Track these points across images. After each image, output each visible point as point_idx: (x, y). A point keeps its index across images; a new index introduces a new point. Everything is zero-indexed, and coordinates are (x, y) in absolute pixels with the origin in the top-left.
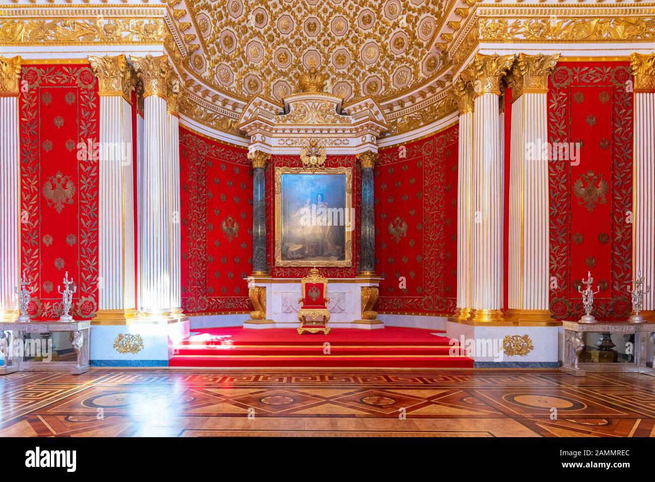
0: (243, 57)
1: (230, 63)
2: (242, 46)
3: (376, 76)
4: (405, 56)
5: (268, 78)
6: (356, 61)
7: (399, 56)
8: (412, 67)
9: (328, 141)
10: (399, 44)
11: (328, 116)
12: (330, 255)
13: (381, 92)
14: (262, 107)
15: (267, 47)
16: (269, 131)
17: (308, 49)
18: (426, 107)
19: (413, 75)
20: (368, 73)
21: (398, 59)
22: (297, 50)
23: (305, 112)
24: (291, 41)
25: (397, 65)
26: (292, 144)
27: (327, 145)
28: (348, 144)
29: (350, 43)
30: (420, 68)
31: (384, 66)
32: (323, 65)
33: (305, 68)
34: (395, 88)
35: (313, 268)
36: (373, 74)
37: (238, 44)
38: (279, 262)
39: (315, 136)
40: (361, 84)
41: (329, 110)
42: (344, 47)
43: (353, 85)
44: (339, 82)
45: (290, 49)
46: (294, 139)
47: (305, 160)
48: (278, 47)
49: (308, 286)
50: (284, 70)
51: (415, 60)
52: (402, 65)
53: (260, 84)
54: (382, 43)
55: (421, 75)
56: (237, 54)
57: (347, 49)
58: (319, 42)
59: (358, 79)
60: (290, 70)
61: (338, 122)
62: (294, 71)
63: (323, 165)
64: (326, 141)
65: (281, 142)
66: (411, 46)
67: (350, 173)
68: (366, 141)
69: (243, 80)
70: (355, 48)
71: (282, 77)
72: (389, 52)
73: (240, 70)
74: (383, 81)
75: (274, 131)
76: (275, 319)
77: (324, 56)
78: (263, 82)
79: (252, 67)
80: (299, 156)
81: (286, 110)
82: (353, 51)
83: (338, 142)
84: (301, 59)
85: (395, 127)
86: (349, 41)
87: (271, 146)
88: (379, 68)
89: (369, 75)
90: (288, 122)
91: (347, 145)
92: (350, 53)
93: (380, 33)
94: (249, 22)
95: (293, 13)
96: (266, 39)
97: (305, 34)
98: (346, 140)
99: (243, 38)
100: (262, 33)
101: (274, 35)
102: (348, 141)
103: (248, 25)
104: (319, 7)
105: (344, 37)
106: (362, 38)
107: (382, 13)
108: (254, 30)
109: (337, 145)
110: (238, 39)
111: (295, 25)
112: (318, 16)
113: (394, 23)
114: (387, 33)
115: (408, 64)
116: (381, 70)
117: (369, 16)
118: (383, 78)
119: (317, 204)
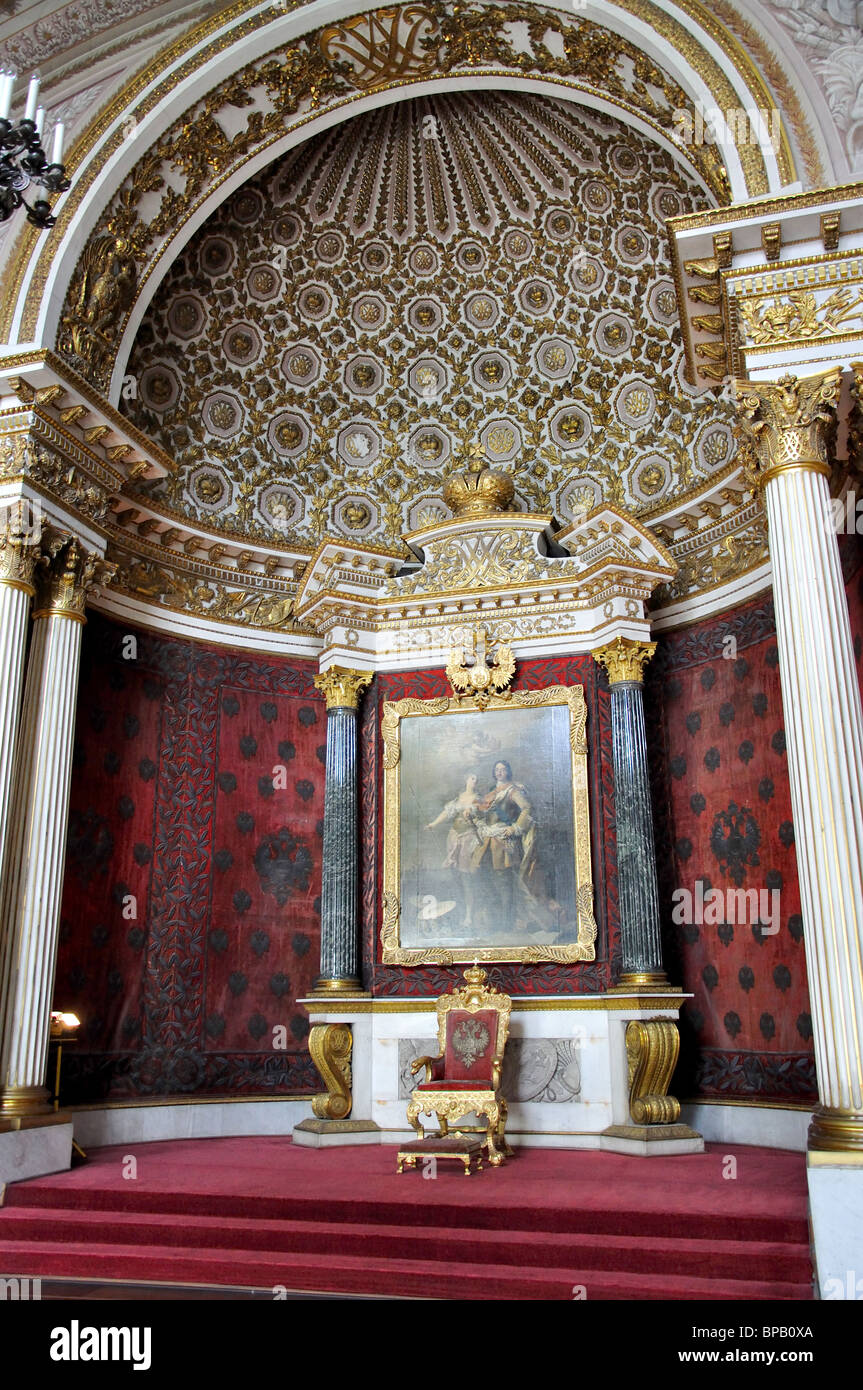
0: (330, 461)
1: (295, 477)
2: (325, 437)
3: (657, 453)
5: (397, 496)
6: (606, 425)
7: (701, 400)
8: (730, 420)
9: (518, 624)
11: (518, 563)
12: (533, 928)
13: (670, 489)
14: (348, 565)
15: (387, 429)
16: (366, 617)
17: (488, 418)
20: (636, 448)
21: (699, 407)
22: (463, 424)
23: (459, 562)
24: (446, 409)
25: (699, 421)
26: (429, 641)
27: (517, 635)
28: (573, 625)
31: (671, 428)
32: (528, 447)
34: (702, 474)
35: (472, 965)
36: (649, 449)
37: (315, 436)
38: (392, 950)
39: (483, 614)
40: (624, 475)
41: (520, 550)
42: (571, 401)
43: (604, 481)
44: (571, 479)
45: (444, 426)
46: (430, 630)
47: (458, 678)
48: (414, 426)
49: (456, 1022)
50: (433, 472)
52: (711, 419)
53: (374, 510)
54: (658, 378)
56: (312, 456)
57: (580, 403)
58: (511, 400)
59: (615, 467)
60: (447, 471)
61: (544, 576)
63: (505, 688)
64: (514, 624)
65: (401, 640)
67: (580, 701)
68: (614, 615)
69: (329, 509)
70: (598, 399)
71: (431, 487)
72: (677, 394)
73: (323, 489)
74: (674, 463)
75: (381, 617)
76: (380, 1118)
77: (529, 427)
78: (382, 506)
79: (355, 478)
80: (443, 668)
82: (594, 406)
83: (545, 624)
84: (474, 441)
85: (709, 569)
86: (583, 386)
87: (373, 652)
88: (659, 435)
89: (641, 453)
90: (419, 590)
91: (570, 630)
92: (590, 410)
93: (649, 358)
94: (337, 388)
95: (442, 353)
96: (384, 415)
97: (476, 389)
98: (567, 617)
99: (326, 422)
100: (373, 404)
101: (404, 402)
102: (572, 618)
103: (335, 395)
104: (501, 328)
105: (570, 379)
106: (611, 374)
107: (645, 314)
108: (351, 400)
109: (544, 633)
110: (313, 426)
111: (452, 374)
112: (501, 347)
113: (675, 330)
114: (664, 354)
115: (722, 416)
116: (666, 437)
117: (617, 326)
118: (671, 455)
119: (493, 788)
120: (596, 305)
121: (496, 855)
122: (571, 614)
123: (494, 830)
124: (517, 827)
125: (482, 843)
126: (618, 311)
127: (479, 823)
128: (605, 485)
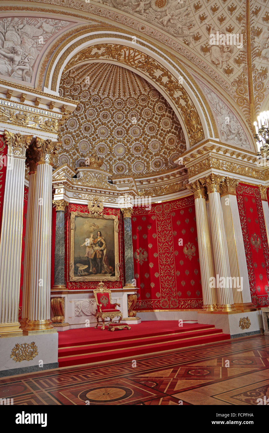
3: (123, 163)
4: (141, 156)
6: (111, 152)
8: (145, 163)
9: (104, 198)
10: (137, 149)
11: (103, 183)
12: (106, 273)
13: (125, 173)
14: (66, 172)
16: (68, 187)
17: (83, 140)
18: (156, 187)
19: (146, 168)
20: (118, 161)
21: (136, 157)
22: (77, 139)
23: (90, 179)
24: (74, 134)
25: (136, 160)
26: (82, 197)
27: (103, 201)
29: (108, 143)
30: (151, 165)
31: (128, 159)
32: (90, 150)
33: (80, 150)
34: (135, 172)
35: (100, 282)
36: (121, 162)
39: (97, 194)
40: (113, 165)
41: (104, 180)
42: (104, 143)
43: (108, 165)
45: (72, 138)
46: (83, 194)
47: (91, 209)
48: (66, 135)
49: (99, 295)
50: (67, 149)
51: (148, 160)
52: (139, 161)
54: (128, 147)
55: (151, 168)
57: (106, 145)
58: (90, 138)
59: (111, 163)
60: (70, 149)
61: (110, 188)
62: (73, 151)
65: (75, 195)
66: (145, 152)
67: (117, 220)
70: (111, 146)
71: (66, 153)
72: (131, 152)
74: (127, 167)
75: (71, 188)
76: (70, 322)
77: (92, 146)
80: (87, 205)
83: (110, 200)
84: (78, 144)
86: (108, 141)
87: (68, 197)
88: (124, 159)
89: (119, 162)
90: (79, 183)
91: (115, 202)
92: (108, 147)
93: (127, 141)
95: (78, 119)
97: (82, 132)
101: (65, 128)
102: (115, 200)
104: (94, 120)
105: (105, 138)
106: (116, 141)
107: (129, 132)
109: (109, 202)
111: (78, 126)
112: (92, 124)
113: (136, 139)
114: (131, 142)
115: (143, 161)
116: (126, 160)
117: (121, 131)
118: (127, 165)
119: (97, 238)
120: (119, 125)
121: (98, 255)
122: (115, 198)
123: (97, 248)
124: (102, 248)
125: (94, 251)
126: (123, 128)
127: (94, 246)
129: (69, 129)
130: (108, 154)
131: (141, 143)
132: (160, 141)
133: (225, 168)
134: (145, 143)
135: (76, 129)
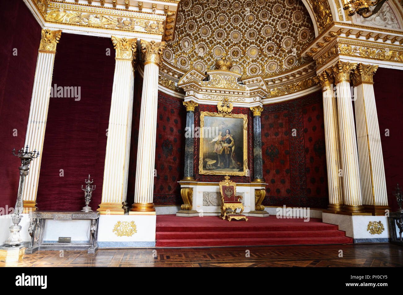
0: (179, 46)
1: (172, 49)
2: (180, 40)
3: (256, 65)
4: (274, 56)
5: (192, 59)
8: (278, 62)
9: (233, 98)
10: (270, 49)
11: (233, 84)
12: (234, 168)
13: (259, 74)
14: (195, 76)
15: (193, 42)
16: (198, 89)
17: (217, 46)
18: (289, 84)
19: (279, 67)
20: (251, 62)
21: (269, 57)
22: (210, 46)
23: (219, 81)
24: (207, 41)
25: (269, 60)
26: (211, 98)
27: (232, 101)
30: (284, 63)
31: (261, 60)
33: (214, 56)
34: (268, 72)
35: (226, 176)
36: (254, 63)
37: (177, 39)
38: (202, 171)
39: (225, 94)
40: (247, 68)
41: (233, 81)
42: (237, 47)
45: (206, 45)
46: (212, 96)
47: (220, 109)
48: (199, 43)
49: (224, 188)
50: (201, 56)
51: (281, 59)
52: (272, 60)
53: (187, 62)
54: (261, 48)
55: (284, 66)
56: (176, 44)
57: (239, 48)
58: (223, 43)
59: (245, 65)
60: (205, 57)
61: (239, 88)
62: (208, 57)
63: (230, 113)
65: (204, 97)
66: (278, 51)
67: (247, 118)
68: (256, 101)
69: (178, 59)
70: (244, 49)
71: (201, 60)
72: (264, 53)
73: (177, 53)
74: (260, 68)
75: (201, 90)
77: (226, 51)
78: (189, 61)
79: (184, 52)
80: (216, 106)
81: (207, 79)
82: (243, 50)
83: (239, 99)
84: (212, 51)
85: (269, 94)
86: (241, 44)
87: (198, 99)
88: (258, 61)
89: (252, 64)
90: (209, 85)
91: (244, 102)
92: (241, 51)
93: (259, 42)
94: (185, 28)
95: (210, 27)
96: (193, 38)
97: (215, 38)
98: (244, 99)
99: (180, 36)
100: (191, 35)
101: (198, 36)
103: (184, 30)
104: (225, 25)
105: (238, 42)
106: (249, 44)
107: (262, 32)
108: (187, 32)
109: (239, 101)
110: (178, 36)
111: (211, 33)
112: (224, 30)
113: (268, 38)
114: (263, 43)
115: (276, 60)
116: (259, 62)
117: (253, 33)
118: (260, 66)
119: (226, 135)
120: (250, 27)
121: (226, 151)
122: (244, 98)
123: (226, 145)
124: (231, 145)
125: (223, 148)
126: (255, 30)
127: (222, 143)
128: (242, 69)
129: (202, 37)
130: (242, 57)
131: (274, 43)
132: (292, 38)
133: (358, 55)
134: (278, 42)
135: (209, 36)
